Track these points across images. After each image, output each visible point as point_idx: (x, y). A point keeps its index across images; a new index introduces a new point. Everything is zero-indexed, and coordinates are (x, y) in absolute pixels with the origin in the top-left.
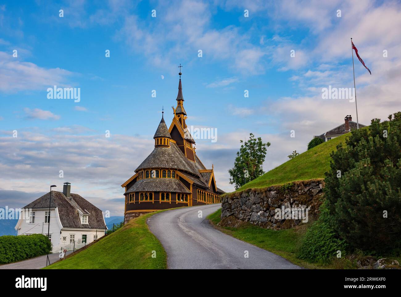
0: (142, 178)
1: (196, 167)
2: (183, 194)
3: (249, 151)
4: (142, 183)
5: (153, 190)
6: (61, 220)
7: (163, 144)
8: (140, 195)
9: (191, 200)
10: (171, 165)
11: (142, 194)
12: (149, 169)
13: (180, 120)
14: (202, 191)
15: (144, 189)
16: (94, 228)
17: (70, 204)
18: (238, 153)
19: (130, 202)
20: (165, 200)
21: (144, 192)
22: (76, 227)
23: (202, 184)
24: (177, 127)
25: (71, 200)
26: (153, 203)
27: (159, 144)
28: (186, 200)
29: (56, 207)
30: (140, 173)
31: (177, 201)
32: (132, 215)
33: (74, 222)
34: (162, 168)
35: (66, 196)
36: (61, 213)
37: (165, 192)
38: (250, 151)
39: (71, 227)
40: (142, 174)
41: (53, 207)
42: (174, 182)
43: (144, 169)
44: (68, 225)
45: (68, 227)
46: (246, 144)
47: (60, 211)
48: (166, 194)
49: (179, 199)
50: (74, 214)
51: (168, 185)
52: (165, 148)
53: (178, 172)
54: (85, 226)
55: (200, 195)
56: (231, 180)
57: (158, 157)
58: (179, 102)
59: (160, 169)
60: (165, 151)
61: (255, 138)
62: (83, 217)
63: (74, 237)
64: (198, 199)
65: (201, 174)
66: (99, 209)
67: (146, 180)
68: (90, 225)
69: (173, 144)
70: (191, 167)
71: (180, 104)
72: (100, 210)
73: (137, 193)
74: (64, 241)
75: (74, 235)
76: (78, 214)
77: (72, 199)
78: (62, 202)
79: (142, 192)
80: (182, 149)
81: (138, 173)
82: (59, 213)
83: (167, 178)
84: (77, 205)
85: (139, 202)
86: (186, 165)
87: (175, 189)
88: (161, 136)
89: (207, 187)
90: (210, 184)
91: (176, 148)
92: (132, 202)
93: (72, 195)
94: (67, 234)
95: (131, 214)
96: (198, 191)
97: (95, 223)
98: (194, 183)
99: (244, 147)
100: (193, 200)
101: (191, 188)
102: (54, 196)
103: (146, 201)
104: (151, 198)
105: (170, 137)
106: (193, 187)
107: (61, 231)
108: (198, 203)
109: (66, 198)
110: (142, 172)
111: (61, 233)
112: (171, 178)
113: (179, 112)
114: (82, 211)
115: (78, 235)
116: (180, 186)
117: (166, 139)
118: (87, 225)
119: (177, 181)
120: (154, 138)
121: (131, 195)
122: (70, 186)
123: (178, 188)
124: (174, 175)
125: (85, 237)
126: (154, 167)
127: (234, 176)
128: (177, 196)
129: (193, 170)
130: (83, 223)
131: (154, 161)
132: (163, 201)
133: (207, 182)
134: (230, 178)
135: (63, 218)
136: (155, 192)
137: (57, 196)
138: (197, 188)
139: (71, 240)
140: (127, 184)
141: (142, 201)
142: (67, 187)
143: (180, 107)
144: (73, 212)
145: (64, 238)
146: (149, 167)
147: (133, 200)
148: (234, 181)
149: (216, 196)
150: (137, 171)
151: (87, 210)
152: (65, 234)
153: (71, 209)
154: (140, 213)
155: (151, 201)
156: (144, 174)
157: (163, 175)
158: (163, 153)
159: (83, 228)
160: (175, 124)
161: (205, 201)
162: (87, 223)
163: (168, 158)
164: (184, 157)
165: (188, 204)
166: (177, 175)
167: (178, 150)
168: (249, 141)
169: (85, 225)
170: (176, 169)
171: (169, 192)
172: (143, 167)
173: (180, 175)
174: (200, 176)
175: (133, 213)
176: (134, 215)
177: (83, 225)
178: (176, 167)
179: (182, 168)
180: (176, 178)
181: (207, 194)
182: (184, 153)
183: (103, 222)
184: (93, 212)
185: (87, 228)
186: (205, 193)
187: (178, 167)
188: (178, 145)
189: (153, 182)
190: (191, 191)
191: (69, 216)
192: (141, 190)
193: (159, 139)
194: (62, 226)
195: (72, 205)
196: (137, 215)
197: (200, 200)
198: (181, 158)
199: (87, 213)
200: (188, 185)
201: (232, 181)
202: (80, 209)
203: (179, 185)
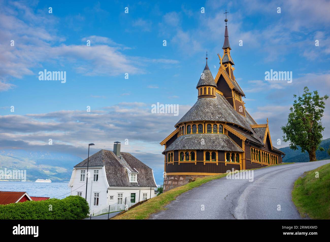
0: (183, 134)
1: (248, 122)
2: (233, 153)
3: (303, 106)
4: (182, 139)
5: (195, 148)
6: (108, 179)
7: (207, 94)
8: (179, 155)
9: (244, 161)
10: (217, 118)
11: (182, 153)
12: (191, 122)
13: (227, 70)
14: (256, 150)
15: (184, 147)
16: (143, 186)
17: (118, 162)
18: (291, 109)
19: (168, 163)
20: (211, 161)
21: (184, 150)
22: (124, 186)
23: (256, 141)
24: (224, 76)
25: (121, 159)
26: (196, 164)
27: (203, 94)
28: (238, 160)
29: (103, 166)
30: (181, 128)
31: (226, 162)
32: (171, 178)
33: (122, 181)
34: (206, 122)
35: (116, 155)
36: (108, 171)
37: (210, 150)
38: (305, 106)
39: (119, 186)
40: (183, 130)
41: (101, 166)
42: (221, 138)
43: (185, 123)
44: (115, 184)
45: (115, 186)
46: (300, 99)
47: (107, 170)
48: (212, 154)
49: (228, 159)
50: (122, 172)
51: (214, 142)
52: (210, 98)
53: (226, 126)
54: (134, 185)
55: (254, 154)
56: (284, 137)
57: (202, 109)
58: (226, 51)
59: (204, 122)
60: (210, 102)
61: (309, 92)
62: (132, 175)
63: (122, 196)
64: (252, 159)
65: (253, 130)
66: (148, 167)
67: (188, 136)
68: (139, 184)
69: (220, 96)
70: (241, 121)
71: (227, 52)
72: (150, 169)
73: (176, 151)
74: (111, 200)
75: (122, 193)
76: (127, 172)
77: (122, 157)
78: (111, 161)
79: (182, 150)
80: (231, 101)
81: (178, 129)
82: (106, 172)
83: (213, 134)
84: (126, 163)
85: (179, 163)
86: (236, 118)
87: (223, 147)
88: (205, 84)
89: (262, 144)
90: (265, 141)
91: (223, 100)
92: (170, 162)
93: (122, 154)
94: (115, 193)
95: (169, 177)
96: (252, 149)
97: (145, 182)
98: (247, 139)
99: (298, 102)
100: (246, 160)
101: (243, 146)
102: (103, 154)
103: (187, 162)
104: (193, 158)
105: (216, 86)
106: (245, 144)
107: (107, 190)
108: (252, 164)
109: (116, 157)
110: (183, 127)
111: (107, 192)
112: (218, 133)
113: (225, 61)
114: (131, 169)
115: (127, 194)
116: (229, 143)
117: (211, 88)
118: (136, 183)
119: (226, 137)
120: (198, 87)
121: (169, 154)
122: (120, 145)
123: (226, 146)
124: (221, 130)
125: (133, 195)
126: (196, 120)
127: (288, 133)
128: (226, 155)
129: (244, 124)
130: (132, 182)
131: (196, 114)
132: (208, 162)
133: (262, 138)
134: (283, 135)
135: (110, 177)
136: (198, 151)
137: (106, 155)
138: (250, 146)
139: (119, 199)
140: (166, 141)
141: (182, 162)
142: (117, 146)
143: (227, 56)
144: (122, 171)
145: (111, 197)
146: (190, 120)
147: (172, 160)
148: (288, 139)
149: (272, 155)
150: (177, 126)
151: (136, 168)
152: (111, 193)
153: (119, 167)
154: (180, 176)
155: (193, 161)
156: (185, 130)
157: (208, 130)
158: (208, 104)
159: (131, 186)
160: (221, 74)
161: (260, 161)
162: (136, 181)
163: (214, 109)
164: (233, 110)
165: (241, 166)
166: (225, 129)
167: (225, 102)
168: (304, 95)
169: (134, 183)
170: (224, 123)
171: (215, 150)
172: (184, 121)
173: (228, 130)
174: (252, 131)
175: (172, 176)
176: (173, 178)
177: (132, 183)
178: (223, 120)
179: (231, 121)
180: (224, 133)
181: (262, 152)
182: (233, 105)
183: (153, 180)
184: (143, 171)
185: (135, 186)
186: (259, 151)
187: (226, 120)
188: (225, 97)
189: (195, 138)
190: (243, 149)
191: (116, 175)
192: (180, 149)
193: (203, 88)
194: (109, 185)
195: (121, 163)
196: (176, 179)
197: (255, 160)
198: (229, 111)
199: (136, 171)
200: (239, 141)
201: (286, 138)
202: (129, 167)
203: (228, 141)
